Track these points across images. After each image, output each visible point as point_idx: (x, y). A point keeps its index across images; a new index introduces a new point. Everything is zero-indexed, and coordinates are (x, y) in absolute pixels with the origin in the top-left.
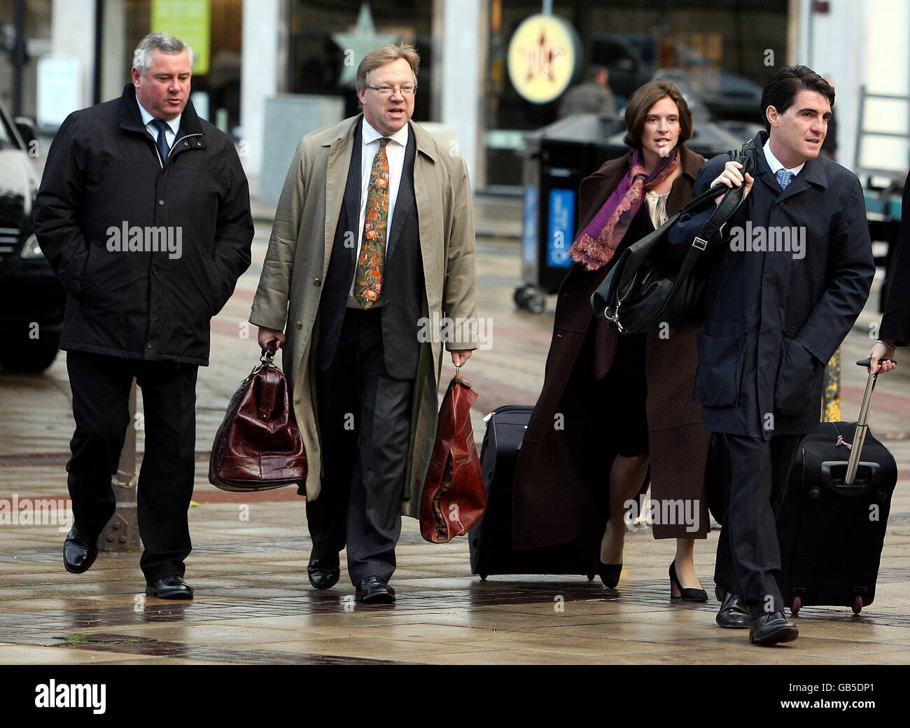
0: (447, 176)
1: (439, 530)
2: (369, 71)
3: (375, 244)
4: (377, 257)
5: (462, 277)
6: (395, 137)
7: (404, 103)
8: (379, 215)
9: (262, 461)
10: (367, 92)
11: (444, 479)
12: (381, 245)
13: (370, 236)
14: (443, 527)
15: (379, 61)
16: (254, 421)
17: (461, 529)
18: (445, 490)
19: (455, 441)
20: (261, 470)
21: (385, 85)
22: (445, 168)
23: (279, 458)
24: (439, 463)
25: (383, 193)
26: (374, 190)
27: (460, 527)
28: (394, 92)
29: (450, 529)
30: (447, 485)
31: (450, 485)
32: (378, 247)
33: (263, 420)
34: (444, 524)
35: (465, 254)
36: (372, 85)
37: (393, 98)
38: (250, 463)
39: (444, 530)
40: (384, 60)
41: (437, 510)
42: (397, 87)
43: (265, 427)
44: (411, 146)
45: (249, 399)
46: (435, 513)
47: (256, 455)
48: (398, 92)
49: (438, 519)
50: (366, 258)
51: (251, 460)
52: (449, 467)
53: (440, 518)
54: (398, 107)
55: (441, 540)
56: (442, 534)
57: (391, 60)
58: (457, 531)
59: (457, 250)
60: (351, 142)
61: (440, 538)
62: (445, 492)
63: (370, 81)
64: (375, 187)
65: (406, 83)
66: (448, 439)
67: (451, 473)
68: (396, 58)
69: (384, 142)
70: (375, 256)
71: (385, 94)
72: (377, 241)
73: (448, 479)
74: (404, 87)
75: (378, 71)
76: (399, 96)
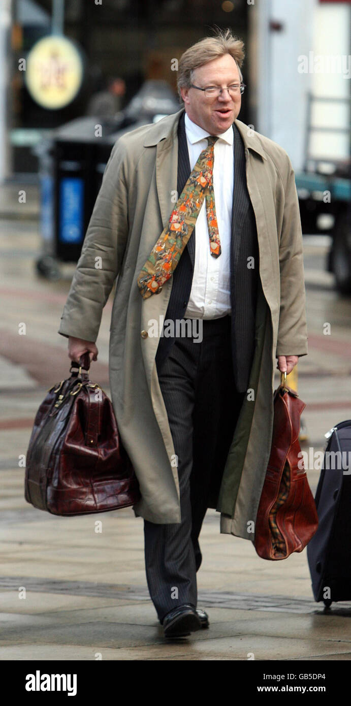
0: (276, 174)
1: (276, 547)
2: (193, 69)
3: (177, 237)
4: (175, 251)
5: (292, 279)
6: (222, 136)
7: (232, 102)
8: (190, 211)
9: (95, 489)
10: (191, 92)
11: (281, 491)
12: (182, 240)
13: (174, 227)
14: (280, 543)
15: (202, 59)
16: (83, 449)
17: (298, 545)
18: (282, 502)
19: (291, 450)
20: (95, 500)
21: (212, 85)
22: (274, 166)
23: (111, 483)
24: (275, 473)
25: (201, 191)
26: (192, 185)
27: (298, 543)
28: (222, 91)
29: (289, 545)
30: (284, 497)
31: (288, 497)
32: (179, 242)
33: (91, 446)
34: (281, 540)
35: (295, 255)
36: (197, 85)
37: (220, 99)
38: (84, 493)
39: (282, 546)
40: (208, 58)
41: (273, 525)
42: (224, 87)
43: (95, 453)
44: (239, 146)
45: (74, 426)
46: (271, 527)
47: (87, 483)
48: (226, 91)
49: (275, 536)
50: (163, 248)
51: (84, 490)
52: (285, 478)
53: (276, 533)
54: (225, 108)
55: (278, 557)
56: (278, 550)
57: (216, 57)
58: (295, 548)
59: (287, 251)
60: (176, 142)
61: (277, 555)
62: (282, 505)
63: (194, 80)
64: (194, 182)
65: (233, 81)
66: (283, 447)
67: (288, 484)
68: (220, 55)
69: (212, 139)
70: (172, 249)
71: (212, 94)
72: (180, 235)
73: (284, 490)
74: (231, 85)
75: (203, 69)
76: (227, 97)
